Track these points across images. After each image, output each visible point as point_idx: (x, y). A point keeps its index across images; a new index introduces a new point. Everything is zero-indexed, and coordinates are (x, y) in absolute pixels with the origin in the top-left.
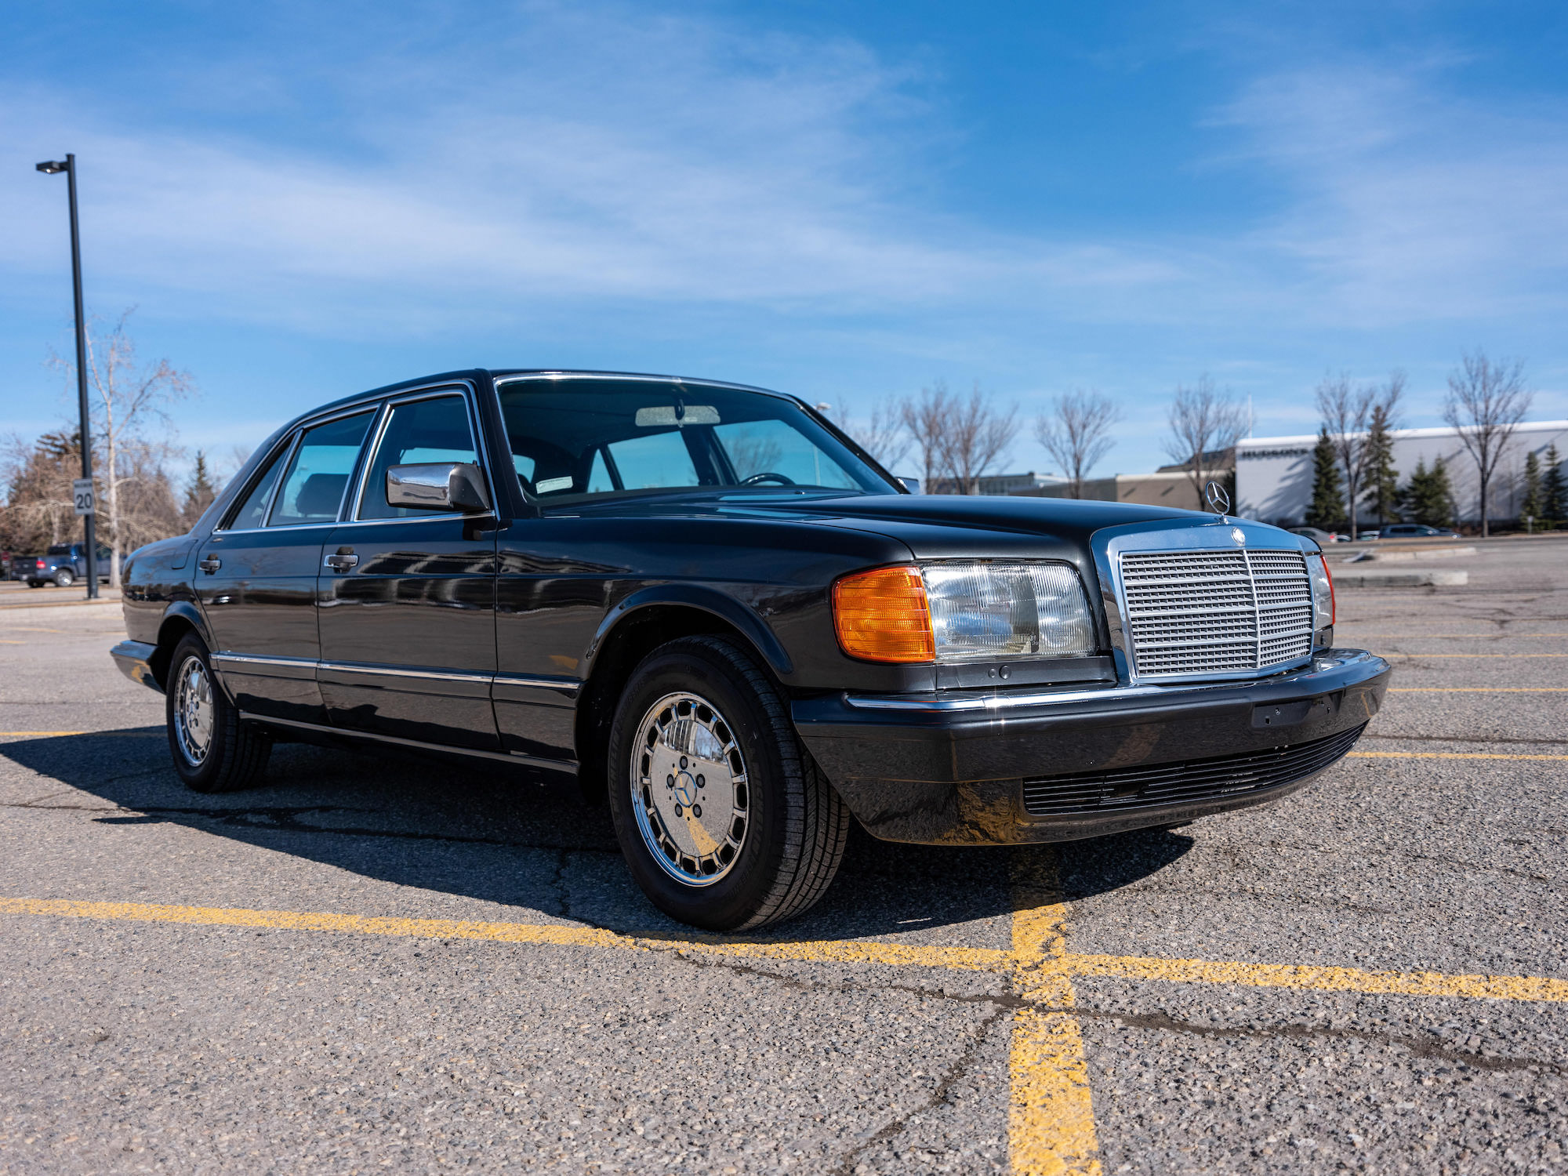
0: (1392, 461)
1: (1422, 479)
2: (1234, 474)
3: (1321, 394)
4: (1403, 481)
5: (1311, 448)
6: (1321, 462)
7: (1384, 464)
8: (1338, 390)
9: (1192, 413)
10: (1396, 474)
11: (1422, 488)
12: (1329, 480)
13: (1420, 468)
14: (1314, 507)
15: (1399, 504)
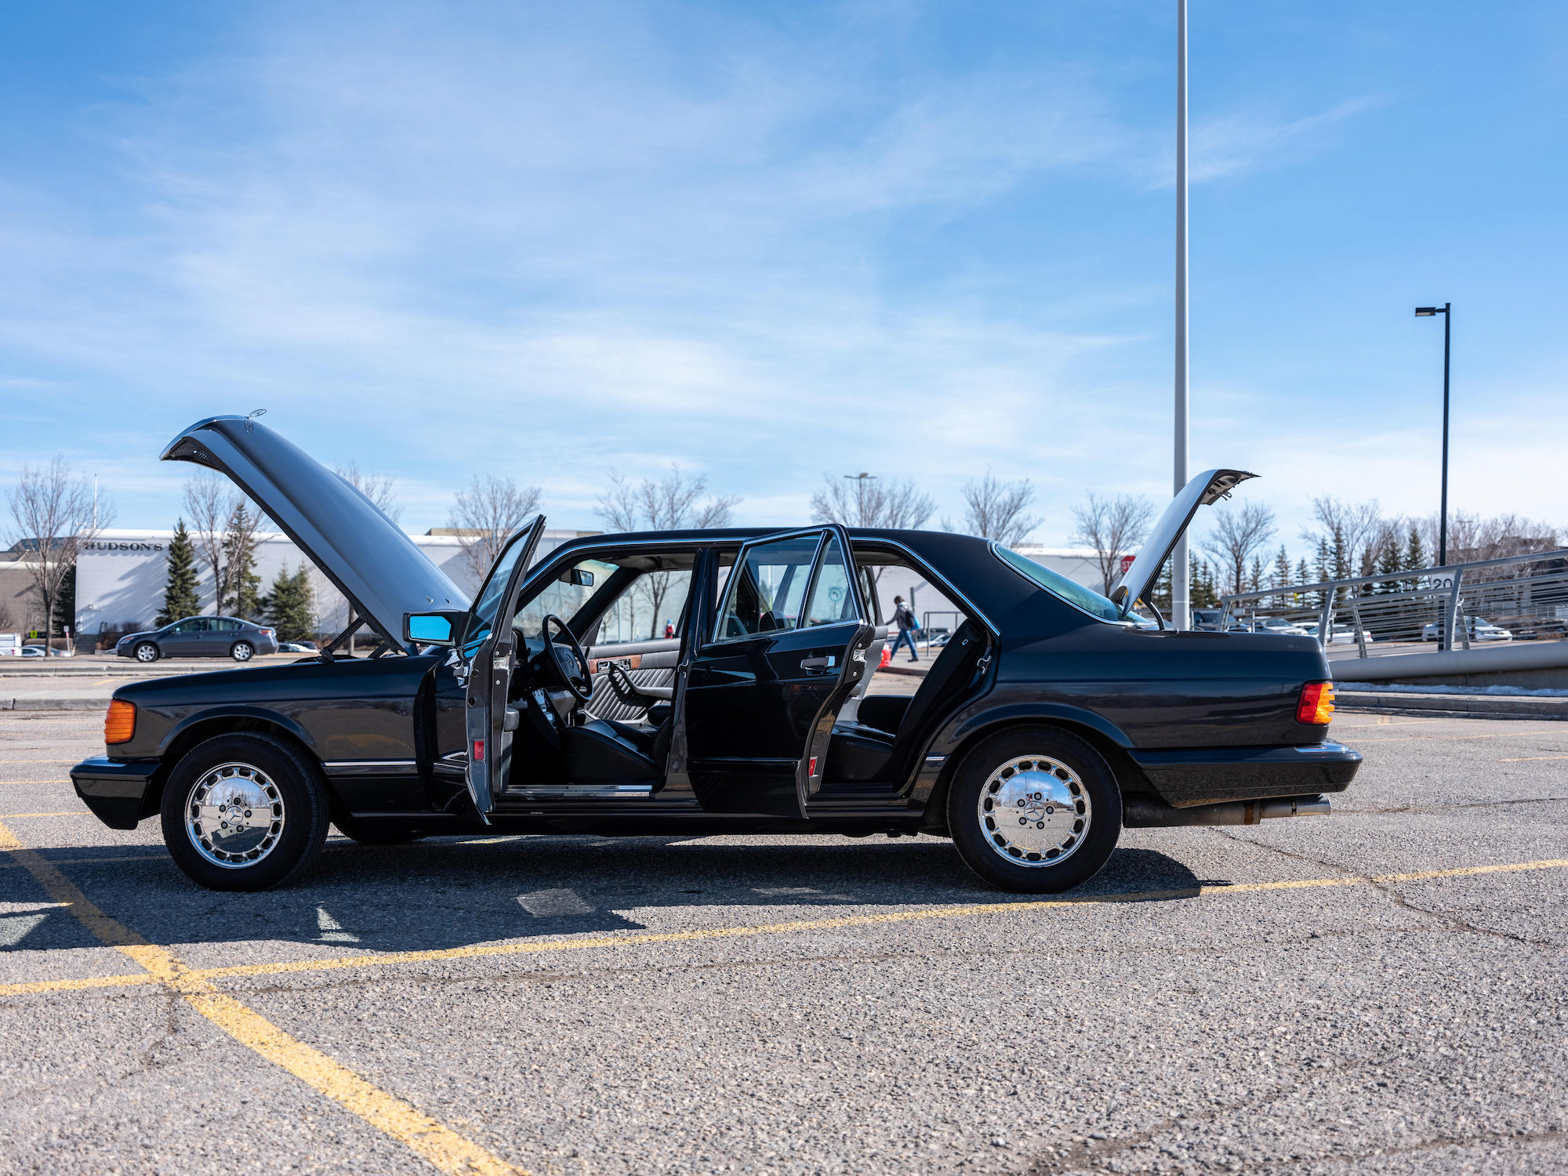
0: (255, 565)
1: (284, 586)
2: (74, 568)
3: (190, 492)
4: (264, 589)
5: (166, 544)
6: (177, 561)
7: (245, 568)
8: (209, 490)
9: (40, 500)
10: (258, 579)
11: (284, 598)
12: (185, 581)
13: (283, 576)
14: (167, 612)
15: (260, 612)
